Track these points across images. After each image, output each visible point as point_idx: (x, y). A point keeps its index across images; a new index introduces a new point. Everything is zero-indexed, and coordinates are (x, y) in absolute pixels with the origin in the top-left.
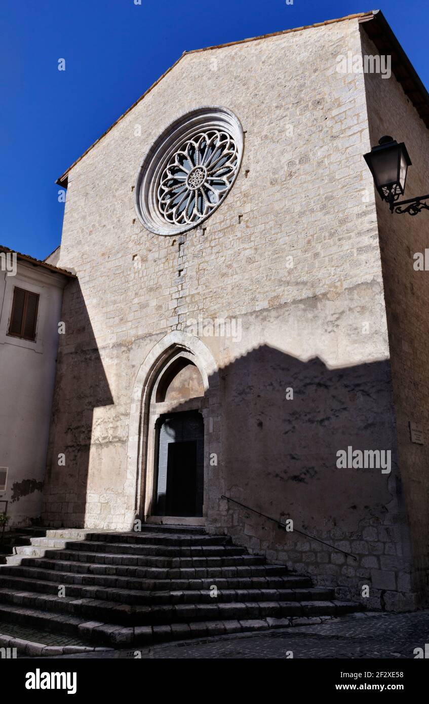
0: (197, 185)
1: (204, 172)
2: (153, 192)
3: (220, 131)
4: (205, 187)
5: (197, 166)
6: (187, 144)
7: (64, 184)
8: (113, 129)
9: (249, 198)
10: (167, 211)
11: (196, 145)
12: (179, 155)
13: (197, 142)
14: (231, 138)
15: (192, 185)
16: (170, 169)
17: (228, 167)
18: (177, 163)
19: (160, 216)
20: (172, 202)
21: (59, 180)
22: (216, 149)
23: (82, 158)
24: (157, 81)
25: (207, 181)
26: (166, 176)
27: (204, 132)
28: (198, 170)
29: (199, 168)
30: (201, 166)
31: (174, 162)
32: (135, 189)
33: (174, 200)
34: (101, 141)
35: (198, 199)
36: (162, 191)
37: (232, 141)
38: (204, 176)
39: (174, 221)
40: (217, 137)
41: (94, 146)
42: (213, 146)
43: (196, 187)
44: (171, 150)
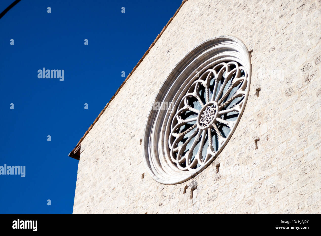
0: (209, 123)
1: (215, 107)
2: (163, 141)
3: (226, 62)
4: (219, 122)
5: (207, 103)
6: (195, 84)
7: (77, 156)
8: (121, 89)
9: (264, 117)
10: (180, 158)
11: (204, 83)
12: (188, 97)
13: (204, 80)
14: (240, 65)
15: (204, 124)
16: (180, 114)
17: (240, 95)
18: (186, 106)
19: (172, 165)
20: (184, 148)
21: (72, 153)
22: (225, 80)
23: (93, 125)
24: (160, 34)
25: (220, 116)
26: (176, 121)
27: (211, 68)
28: (209, 107)
29: (210, 105)
30: (211, 102)
31: (183, 105)
32: (143, 142)
33: (186, 145)
34: (110, 104)
35: (212, 138)
36: (173, 138)
37: (241, 68)
38: (215, 111)
39: (188, 167)
40: (225, 69)
41: (104, 111)
42: (221, 79)
43: (208, 125)
44: (179, 94)
